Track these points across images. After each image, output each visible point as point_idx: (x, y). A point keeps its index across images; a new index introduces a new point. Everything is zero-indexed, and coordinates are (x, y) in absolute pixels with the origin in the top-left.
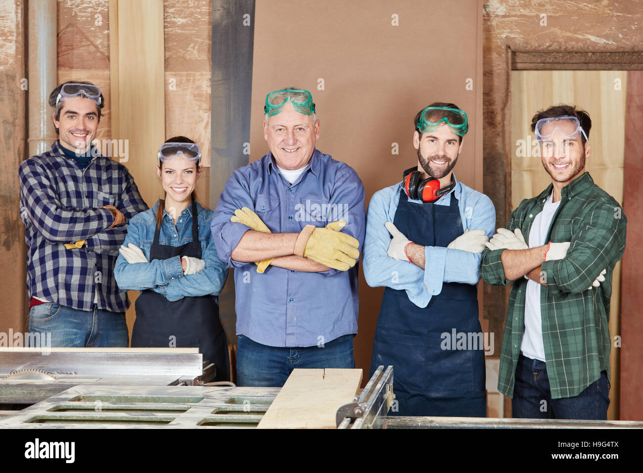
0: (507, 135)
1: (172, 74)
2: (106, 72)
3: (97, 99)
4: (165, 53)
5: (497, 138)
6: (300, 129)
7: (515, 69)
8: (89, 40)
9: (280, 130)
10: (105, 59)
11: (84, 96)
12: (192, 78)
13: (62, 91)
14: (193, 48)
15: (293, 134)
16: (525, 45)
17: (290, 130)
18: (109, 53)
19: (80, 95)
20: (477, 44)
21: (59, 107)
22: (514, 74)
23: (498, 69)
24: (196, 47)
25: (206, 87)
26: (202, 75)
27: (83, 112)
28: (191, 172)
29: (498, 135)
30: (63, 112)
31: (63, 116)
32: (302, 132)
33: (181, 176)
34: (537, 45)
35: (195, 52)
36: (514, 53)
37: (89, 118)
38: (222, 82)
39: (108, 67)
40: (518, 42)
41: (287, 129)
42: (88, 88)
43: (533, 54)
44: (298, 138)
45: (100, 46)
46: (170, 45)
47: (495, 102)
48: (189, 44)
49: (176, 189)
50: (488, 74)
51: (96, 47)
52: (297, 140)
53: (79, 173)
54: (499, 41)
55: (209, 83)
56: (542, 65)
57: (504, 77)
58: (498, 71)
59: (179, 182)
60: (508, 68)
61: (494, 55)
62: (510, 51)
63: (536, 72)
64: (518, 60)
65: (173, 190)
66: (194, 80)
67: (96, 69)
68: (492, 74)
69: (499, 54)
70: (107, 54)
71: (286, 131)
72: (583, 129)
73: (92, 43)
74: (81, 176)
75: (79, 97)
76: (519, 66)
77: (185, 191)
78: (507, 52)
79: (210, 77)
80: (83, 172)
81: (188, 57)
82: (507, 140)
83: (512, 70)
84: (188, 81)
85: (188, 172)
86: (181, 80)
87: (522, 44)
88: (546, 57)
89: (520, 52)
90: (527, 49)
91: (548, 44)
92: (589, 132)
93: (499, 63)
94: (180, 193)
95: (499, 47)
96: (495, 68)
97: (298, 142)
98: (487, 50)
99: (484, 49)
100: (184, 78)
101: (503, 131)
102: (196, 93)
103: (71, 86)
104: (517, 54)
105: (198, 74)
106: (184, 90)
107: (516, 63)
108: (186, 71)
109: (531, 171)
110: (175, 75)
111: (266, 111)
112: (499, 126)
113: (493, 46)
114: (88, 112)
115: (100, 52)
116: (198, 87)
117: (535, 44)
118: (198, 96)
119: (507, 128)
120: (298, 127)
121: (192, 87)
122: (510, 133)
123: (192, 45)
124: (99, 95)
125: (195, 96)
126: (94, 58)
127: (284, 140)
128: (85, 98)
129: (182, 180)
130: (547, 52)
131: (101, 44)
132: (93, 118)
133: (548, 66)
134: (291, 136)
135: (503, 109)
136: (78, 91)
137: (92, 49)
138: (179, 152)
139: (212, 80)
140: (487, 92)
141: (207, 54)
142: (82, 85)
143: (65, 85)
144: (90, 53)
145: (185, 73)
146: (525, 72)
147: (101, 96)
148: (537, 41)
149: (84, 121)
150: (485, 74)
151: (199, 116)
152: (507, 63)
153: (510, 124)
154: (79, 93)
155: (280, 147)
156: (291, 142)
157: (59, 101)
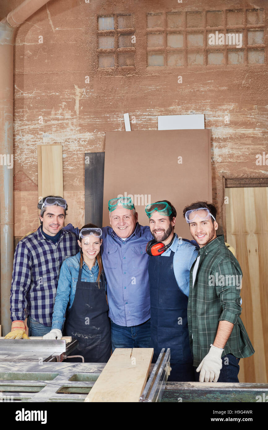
0: (224, 218)
1: (66, 193)
2: (36, 192)
3: (64, 207)
4: (63, 183)
5: (219, 219)
6: (127, 217)
7: (226, 187)
8: (28, 178)
9: (116, 218)
10: (35, 186)
11: (58, 205)
12: (76, 194)
13: (45, 201)
14: (77, 180)
15: (123, 220)
16: (231, 176)
17: (121, 218)
18: (38, 183)
19: (55, 204)
20: (209, 176)
21: (44, 211)
22: (226, 189)
23: (219, 187)
24: (78, 180)
25: (82, 199)
26: (80, 192)
27: (57, 214)
28: (98, 243)
29: (220, 218)
30: (45, 213)
31: (46, 215)
32: (128, 219)
33: (93, 245)
34: (237, 175)
35: (78, 182)
36: (226, 179)
37: (60, 217)
38: (90, 196)
39: (37, 190)
40: (228, 174)
41: (120, 218)
42: (60, 200)
43: (235, 180)
44: (126, 222)
45: (34, 180)
46: (66, 179)
47: (218, 202)
48: (74, 178)
49: (90, 253)
50: (214, 189)
51: (32, 181)
52: (125, 223)
53: (54, 247)
54: (219, 174)
55: (84, 196)
56: (239, 185)
57: (222, 191)
58: (219, 188)
59: (92, 249)
60: (223, 187)
61: (217, 181)
62: (224, 178)
63: (236, 188)
64: (228, 183)
65: (88, 253)
66: (77, 195)
67: (32, 190)
68: (216, 189)
69: (219, 180)
70: (37, 184)
71: (119, 219)
72: (212, 214)
73: (30, 179)
74: (55, 248)
75: (55, 205)
76: (229, 185)
77: (95, 254)
78: (223, 179)
79: (84, 193)
80: (56, 245)
81: (74, 184)
82: (224, 220)
83: (226, 188)
84: (74, 195)
85: (96, 243)
86: (71, 195)
87: (229, 175)
88: (241, 181)
89: (229, 179)
90: (232, 177)
91: (242, 175)
92: (216, 216)
93: (219, 184)
94: (92, 255)
95: (219, 177)
96: (217, 187)
97: (126, 224)
98: (214, 178)
99: (212, 178)
100: (72, 194)
101: (222, 216)
102: (78, 201)
103: (50, 199)
104: (227, 180)
105: (79, 192)
106: (72, 200)
107: (227, 184)
108: (73, 191)
109: (235, 234)
110: (68, 193)
111: (109, 209)
112: (220, 214)
113: (216, 176)
114: (59, 214)
115: (34, 183)
116: (79, 198)
117: (236, 175)
118: (79, 202)
119: (224, 215)
120: (125, 216)
121: (76, 198)
122: (225, 217)
123: (76, 179)
124: (66, 204)
125: (77, 203)
126: (31, 186)
127: (118, 223)
128: (58, 206)
129: (93, 248)
130: (242, 179)
131: (35, 179)
132: (62, 217)
133: (242, 185)
134: (122, 221)
135: (222, 206)
136: (54, 202)
137: (30, 181)
138: (91, 233)
139: (85, 195)
140: (214, 198)
141: (83, 183)
142: (56, 198)
143: (47, 198)
144: (29, 183)
145: (73, 192)
146: (231, 189)
147: (67, 205)
148: (237, 174)
149: (57, 219)
150: (213, 190)
151: (80, 212)
152: (223, 184)
153: (225, 213)
154: (55, 203)
155: (117, 227)
156: (122, 224)
157: (44, 207)
